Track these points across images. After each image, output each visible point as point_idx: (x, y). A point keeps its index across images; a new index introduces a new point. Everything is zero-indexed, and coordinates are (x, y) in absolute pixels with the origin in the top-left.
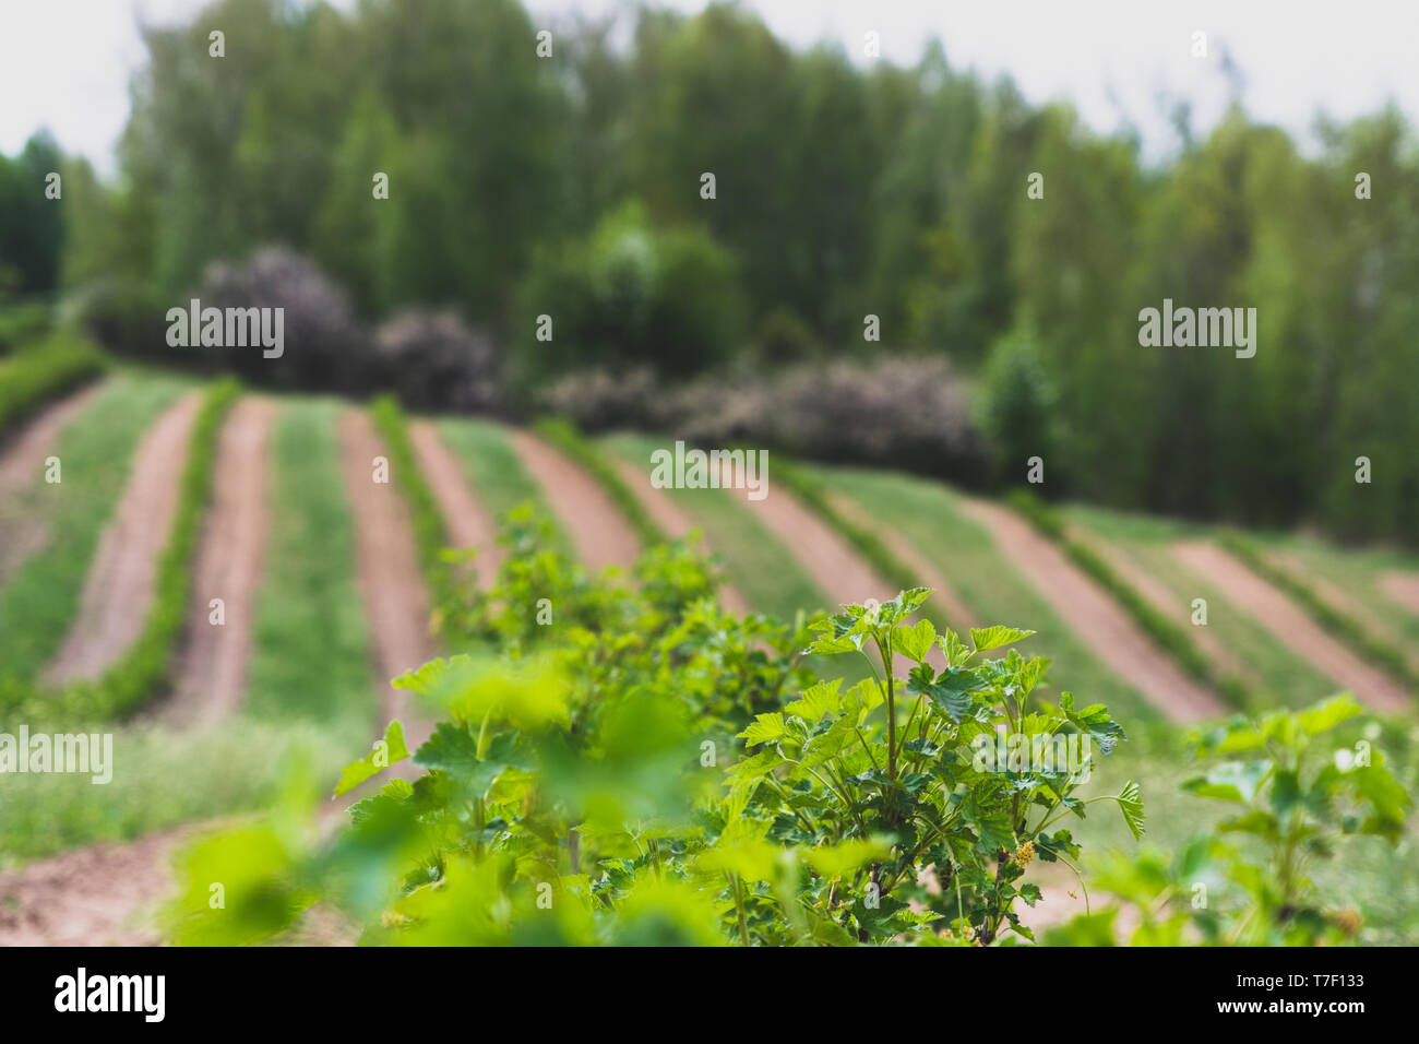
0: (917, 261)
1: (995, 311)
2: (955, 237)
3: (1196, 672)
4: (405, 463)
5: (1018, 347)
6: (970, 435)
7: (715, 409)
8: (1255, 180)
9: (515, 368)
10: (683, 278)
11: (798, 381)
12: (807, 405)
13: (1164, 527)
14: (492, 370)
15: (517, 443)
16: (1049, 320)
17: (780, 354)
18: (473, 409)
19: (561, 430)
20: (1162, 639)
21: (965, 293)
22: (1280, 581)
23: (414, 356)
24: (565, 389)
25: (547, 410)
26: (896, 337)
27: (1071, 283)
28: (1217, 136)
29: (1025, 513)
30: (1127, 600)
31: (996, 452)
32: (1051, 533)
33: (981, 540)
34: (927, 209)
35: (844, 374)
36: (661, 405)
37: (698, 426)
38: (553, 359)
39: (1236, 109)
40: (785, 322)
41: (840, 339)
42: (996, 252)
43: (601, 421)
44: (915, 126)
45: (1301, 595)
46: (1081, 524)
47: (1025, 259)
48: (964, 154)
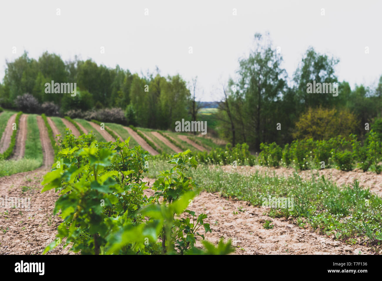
0: (116, 95)
1: (127, 101)
2: (122, 92)
3: (155, 149)
4: (46, 122)
5: (130, 106)
6: (124, 118)
7: (90, 115)
8: (161, 84)
9: (62, 110)
10: (85, 97)
11: (101, 111)
12: (102, 114)
13: (150, 130)
14: (58, 110)
15: (62, 120)
16: (134, 103)
17: (98, 107)
18: (56, 115)
19: (69, 118)
20: (150, 144)
21: (124, 99)
22: (165, 136)
23: (47, 108)
24: (69, 112)
25: (66, 115)
26: (114, 105)
27: (137, 98)
28: (156, 78)
29: (132, 128)
30: (145, 139)
31: (128, 120)
32: (136, 131)
33: (126, 132)
34: (118, 88)
35: (107, 110)
36: (82, 115)
37: (87, 117)
38: (67, 108)
39: (158, 75)
40: (99, 103)
41: (107, 105)
42: (127, 93)
43: (74, 117)
44: (116, 77)
45: (168, 138)
46: (139, 129)
47: (131, 95)
48: (123, 81)
